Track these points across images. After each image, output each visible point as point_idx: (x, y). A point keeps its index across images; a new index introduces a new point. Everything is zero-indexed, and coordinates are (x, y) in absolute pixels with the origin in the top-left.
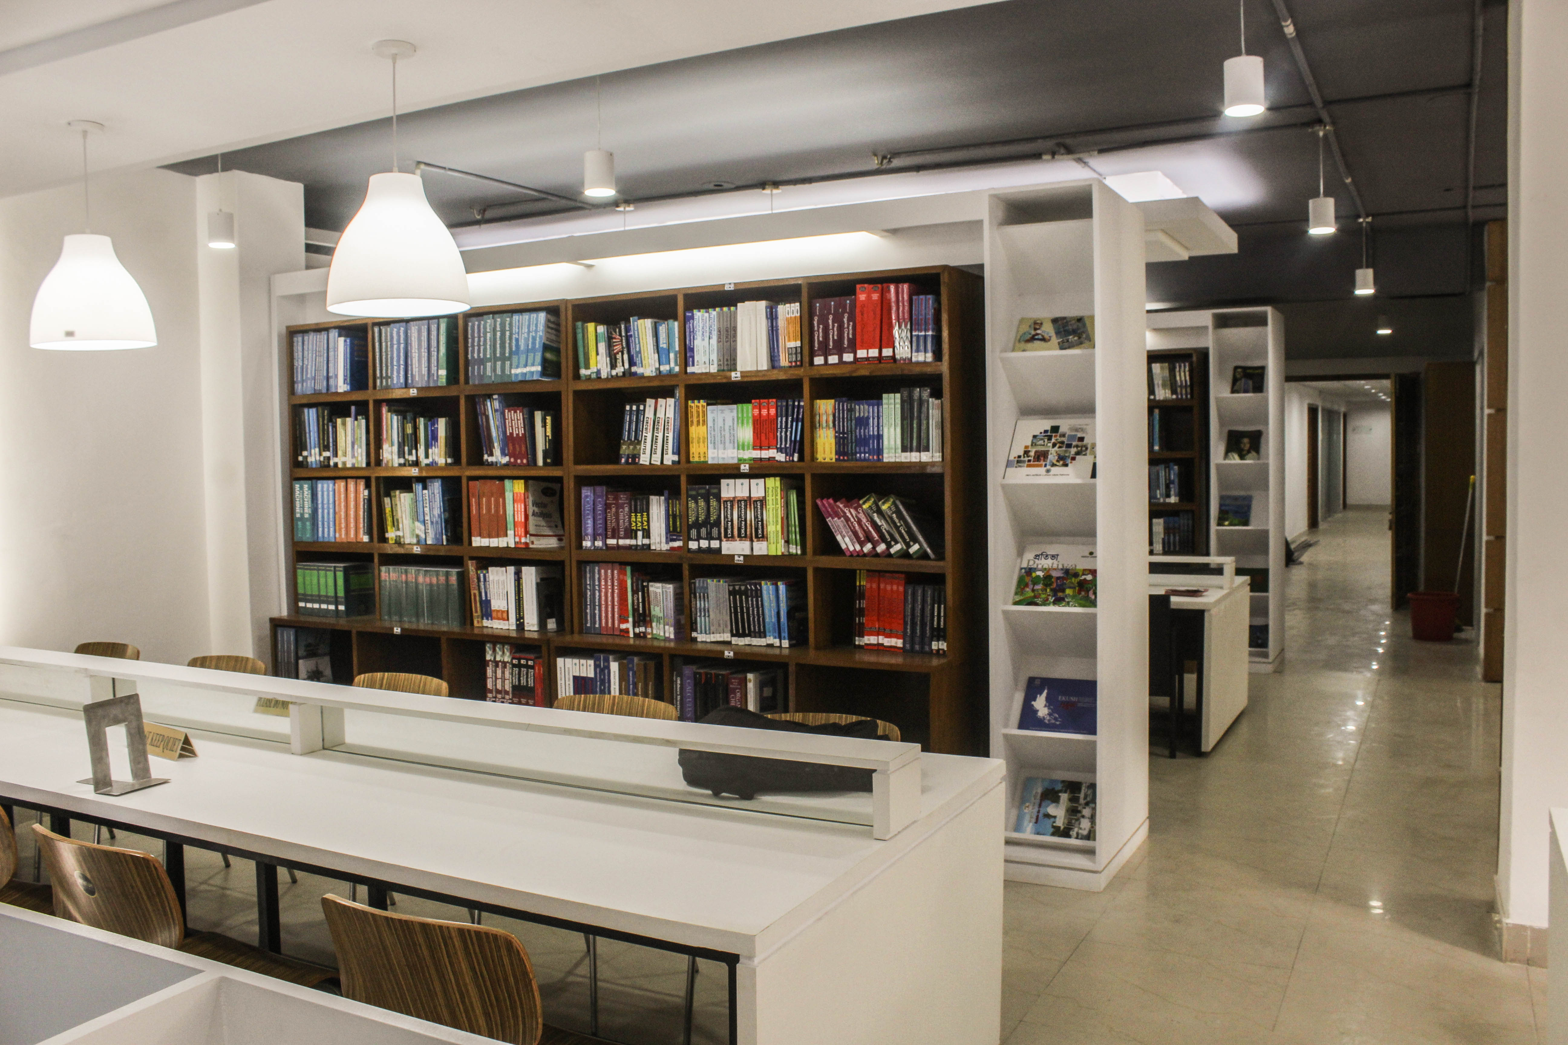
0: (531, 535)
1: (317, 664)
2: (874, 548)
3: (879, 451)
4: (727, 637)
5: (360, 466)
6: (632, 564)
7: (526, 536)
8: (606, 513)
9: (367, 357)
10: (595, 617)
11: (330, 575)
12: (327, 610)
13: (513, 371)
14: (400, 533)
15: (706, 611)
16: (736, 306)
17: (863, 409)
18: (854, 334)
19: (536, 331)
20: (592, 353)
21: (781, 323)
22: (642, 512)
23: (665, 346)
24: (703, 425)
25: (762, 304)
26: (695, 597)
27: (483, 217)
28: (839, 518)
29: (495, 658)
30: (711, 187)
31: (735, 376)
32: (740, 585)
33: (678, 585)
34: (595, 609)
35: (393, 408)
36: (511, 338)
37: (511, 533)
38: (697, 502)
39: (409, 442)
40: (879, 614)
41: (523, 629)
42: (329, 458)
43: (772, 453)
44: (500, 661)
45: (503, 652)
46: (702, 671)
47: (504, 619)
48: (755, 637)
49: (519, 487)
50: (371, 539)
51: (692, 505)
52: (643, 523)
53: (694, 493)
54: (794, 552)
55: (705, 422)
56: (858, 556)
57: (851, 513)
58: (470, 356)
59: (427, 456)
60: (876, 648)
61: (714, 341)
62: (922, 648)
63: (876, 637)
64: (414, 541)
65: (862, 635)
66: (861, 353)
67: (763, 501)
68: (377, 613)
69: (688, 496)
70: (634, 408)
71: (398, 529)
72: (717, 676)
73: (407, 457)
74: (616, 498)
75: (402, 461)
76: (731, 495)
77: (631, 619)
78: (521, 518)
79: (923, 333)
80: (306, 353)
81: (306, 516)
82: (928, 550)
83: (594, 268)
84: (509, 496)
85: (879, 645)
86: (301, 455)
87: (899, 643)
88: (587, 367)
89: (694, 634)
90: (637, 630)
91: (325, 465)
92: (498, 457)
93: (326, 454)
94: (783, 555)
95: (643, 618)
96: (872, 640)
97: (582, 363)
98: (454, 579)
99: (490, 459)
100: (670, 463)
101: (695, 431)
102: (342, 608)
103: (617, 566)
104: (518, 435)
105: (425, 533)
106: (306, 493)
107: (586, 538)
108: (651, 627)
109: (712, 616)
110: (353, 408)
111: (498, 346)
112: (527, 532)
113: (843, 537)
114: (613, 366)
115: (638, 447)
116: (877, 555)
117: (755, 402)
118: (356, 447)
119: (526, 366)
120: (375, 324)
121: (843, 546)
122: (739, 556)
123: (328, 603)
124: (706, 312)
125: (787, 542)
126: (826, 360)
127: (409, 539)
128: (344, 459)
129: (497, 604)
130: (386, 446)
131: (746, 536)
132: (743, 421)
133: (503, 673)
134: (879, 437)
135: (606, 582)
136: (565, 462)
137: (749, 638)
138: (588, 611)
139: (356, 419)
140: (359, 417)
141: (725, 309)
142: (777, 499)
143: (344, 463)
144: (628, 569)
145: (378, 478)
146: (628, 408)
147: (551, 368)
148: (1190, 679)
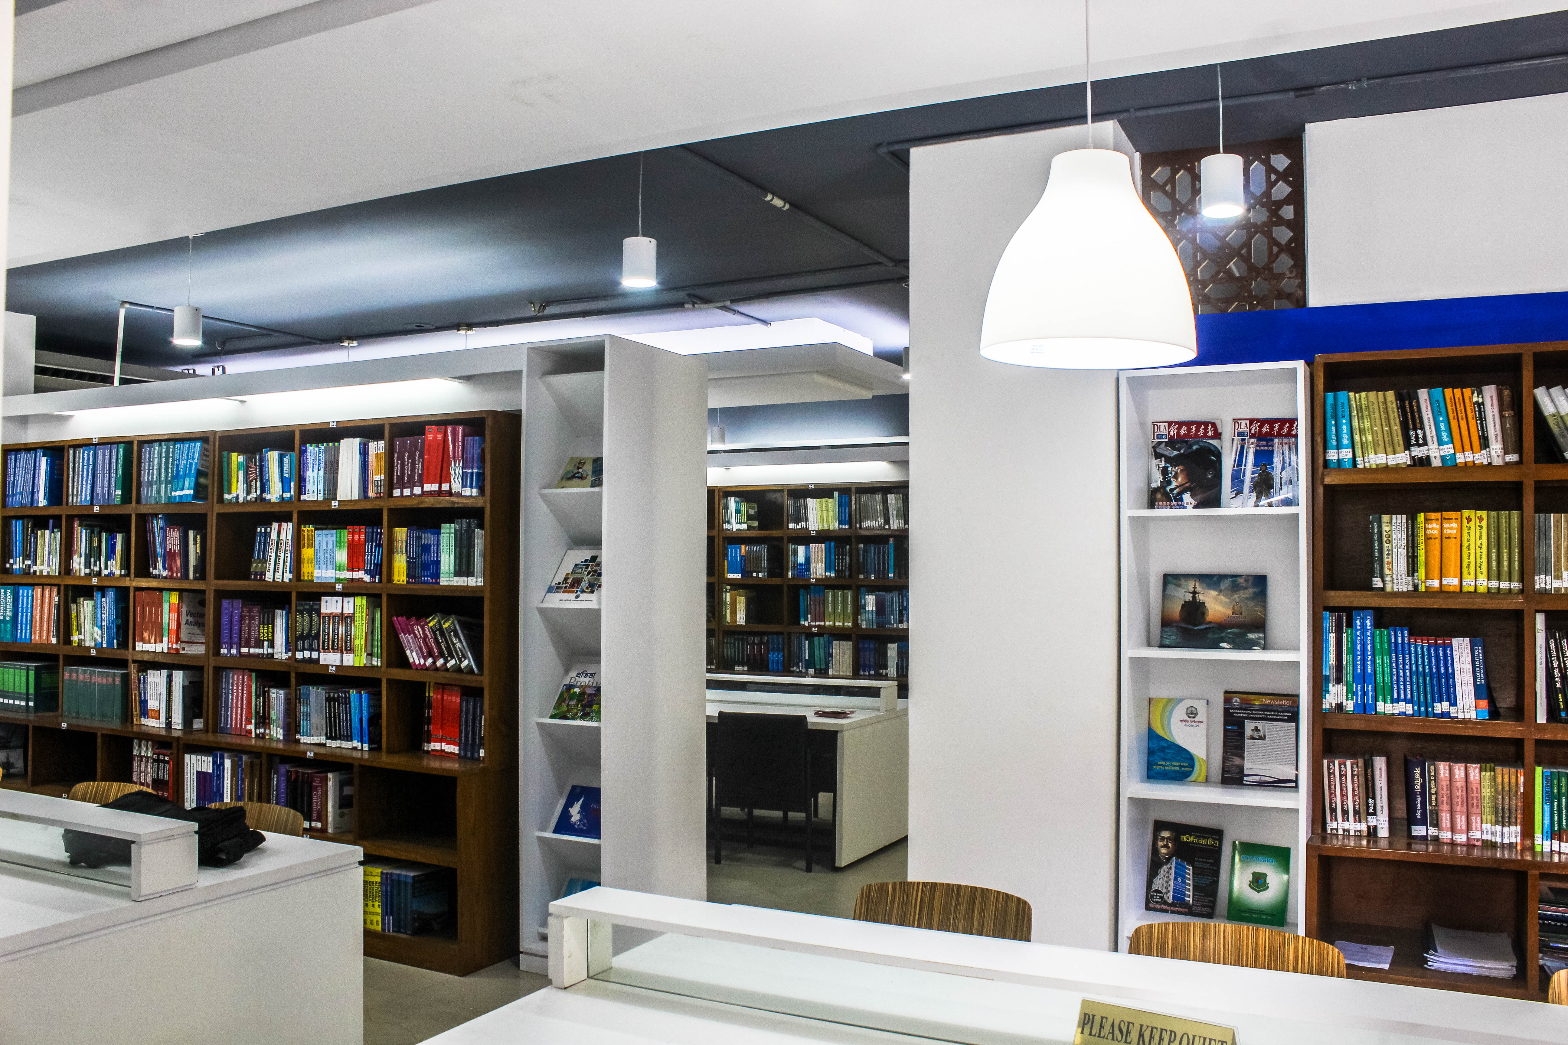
0: (182, 642)
1: (8, 756)
2: (434, 663)
3: (437, 575)
4: (322, 739)
5: (54, 574)
6: (257, 671)
7: (177, 643)
8: (241, 624)
9: (62, 475)
10: (227, 719)
11: (24, 672)
12: (19, 705)
13: (173, 494)
14: (82, 637)
15: (308, 715)
16: (339, 442)
17: (428, 538)
18: (422, 470)
19: (193, 459)
20: (234, 480)
21: (371, 458)
22: (268, 624)
23: (287, 475)
24: (312, 547)
25: (357, 441)
26: (300, 702)
27: (223, 349)
28: (410, 635)
29: (140, 753)
30: (413, 327)
31: (334, 504)
32: (334, 693)
33: (287, 691)
34: (228, 711)
35: (84, 523)
36: (172, 464)
37: (165, 639)
38: (303, 617)
39: (93, 554)
40: (442, 725)
41: (171, 727)
42: (29, 566)
43: (360, 574)
44: (144, 756)
45: (147, 748)
46: (293, 769)
47: (157, 719)
48: (344, 740)
49: (174, 598)
50: (58, 640)
51: (299, 619)
52: (268, 634)
53: (301, 608)
54: (376, 664)
55: (313, 545)
56: (422, 669)
57: (418, 629)
58: (142, 479)
59: (106, 568)
60: (439, 753)
61: (321, 472)
62: (472, 754)
63: (439, 744)
64: (93, 644)
65: (429, 742)
66: (427, 487)
67: (352, 617)
68: (60, 710)
69: (297, 611)
70: (263, 530)
71: (80, 634)
72: (303, 774)
73: (92, 568)
74: (250, 611)
75: (87, 571)
76: (329, 611)
77: (253, 721)
78: (174, 626)
79: (470, 471)
80: (17, 470)
81: (8, 618)
82: (474, 667)
83: (246, 403)
84: (166, 606)
85: (442, 751)
86: (8, 562)
87: (454, 749)
88: (230, 493)
89: (298, 736)
90: (258, 732)
91: (26, 572)
92: (160, 570)
93: (28, 562)
94: (365, 666)
95: (264, 720)
96: (436, 746)
97: (226, 489)
98: (118, 680)
99: (155, 572)
100: (288, 581)
101: (307, 553)
102: (31, 704)
103: (247, 671)
104: (175, 551)
105: (102, 638)
106: (9, 597)
107: (224, 646)
108: (270, 729)
109: (313, 720)
110: (51, 521)
111: (163, 470)
112: (178, 639)
113: (412, 652)
114: (249, 493)
115: (265, 565)
116: (437, 669)
117: (351, 529)
118: (51, 556)
119: (182, 490)
120: (70, 446)
121: (411, 660)
122: (333, 666)
123: (21, 699)
124: (317, 447)
125: (370, 655)
126: (402, 493)
127: (89, 643)
128: (41, 568)
129: (152, 704)
130: (76, 558)
131: (337, 649)
132: (340, 544)
133: (146, 767)
134: (438, 563)
135: (238, 687)
136: (207, 577)
137: (339, 741)
138: (223, 712)
139: (53, 532)
140: (56, 530)
141: (331, 444)
142: (362, 616)
143: (41, 571)
144: (254, 675)
145: (66, 586)
146: (259, 530)
147: (200, 491)
148: (824, 798)
